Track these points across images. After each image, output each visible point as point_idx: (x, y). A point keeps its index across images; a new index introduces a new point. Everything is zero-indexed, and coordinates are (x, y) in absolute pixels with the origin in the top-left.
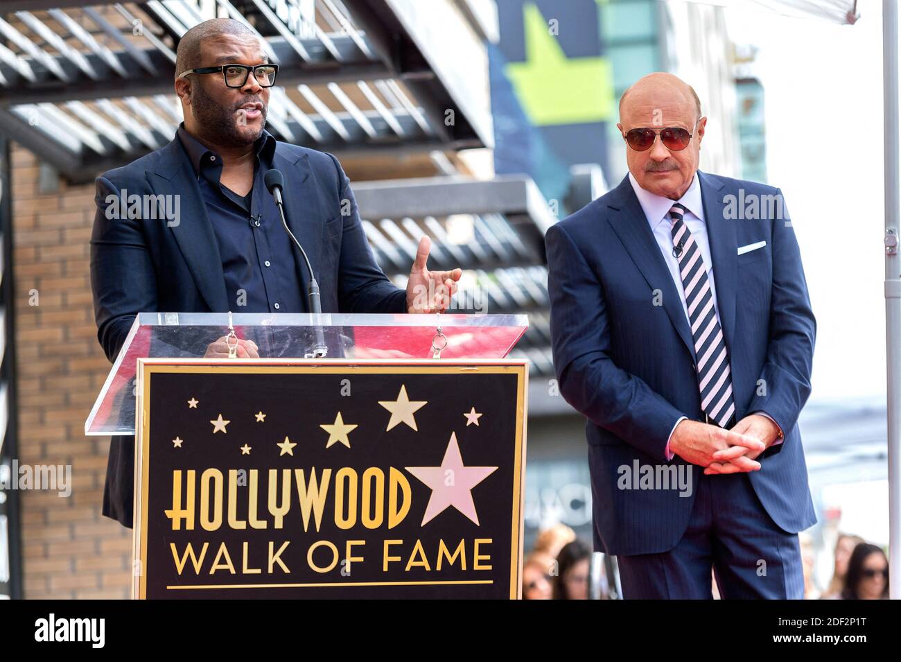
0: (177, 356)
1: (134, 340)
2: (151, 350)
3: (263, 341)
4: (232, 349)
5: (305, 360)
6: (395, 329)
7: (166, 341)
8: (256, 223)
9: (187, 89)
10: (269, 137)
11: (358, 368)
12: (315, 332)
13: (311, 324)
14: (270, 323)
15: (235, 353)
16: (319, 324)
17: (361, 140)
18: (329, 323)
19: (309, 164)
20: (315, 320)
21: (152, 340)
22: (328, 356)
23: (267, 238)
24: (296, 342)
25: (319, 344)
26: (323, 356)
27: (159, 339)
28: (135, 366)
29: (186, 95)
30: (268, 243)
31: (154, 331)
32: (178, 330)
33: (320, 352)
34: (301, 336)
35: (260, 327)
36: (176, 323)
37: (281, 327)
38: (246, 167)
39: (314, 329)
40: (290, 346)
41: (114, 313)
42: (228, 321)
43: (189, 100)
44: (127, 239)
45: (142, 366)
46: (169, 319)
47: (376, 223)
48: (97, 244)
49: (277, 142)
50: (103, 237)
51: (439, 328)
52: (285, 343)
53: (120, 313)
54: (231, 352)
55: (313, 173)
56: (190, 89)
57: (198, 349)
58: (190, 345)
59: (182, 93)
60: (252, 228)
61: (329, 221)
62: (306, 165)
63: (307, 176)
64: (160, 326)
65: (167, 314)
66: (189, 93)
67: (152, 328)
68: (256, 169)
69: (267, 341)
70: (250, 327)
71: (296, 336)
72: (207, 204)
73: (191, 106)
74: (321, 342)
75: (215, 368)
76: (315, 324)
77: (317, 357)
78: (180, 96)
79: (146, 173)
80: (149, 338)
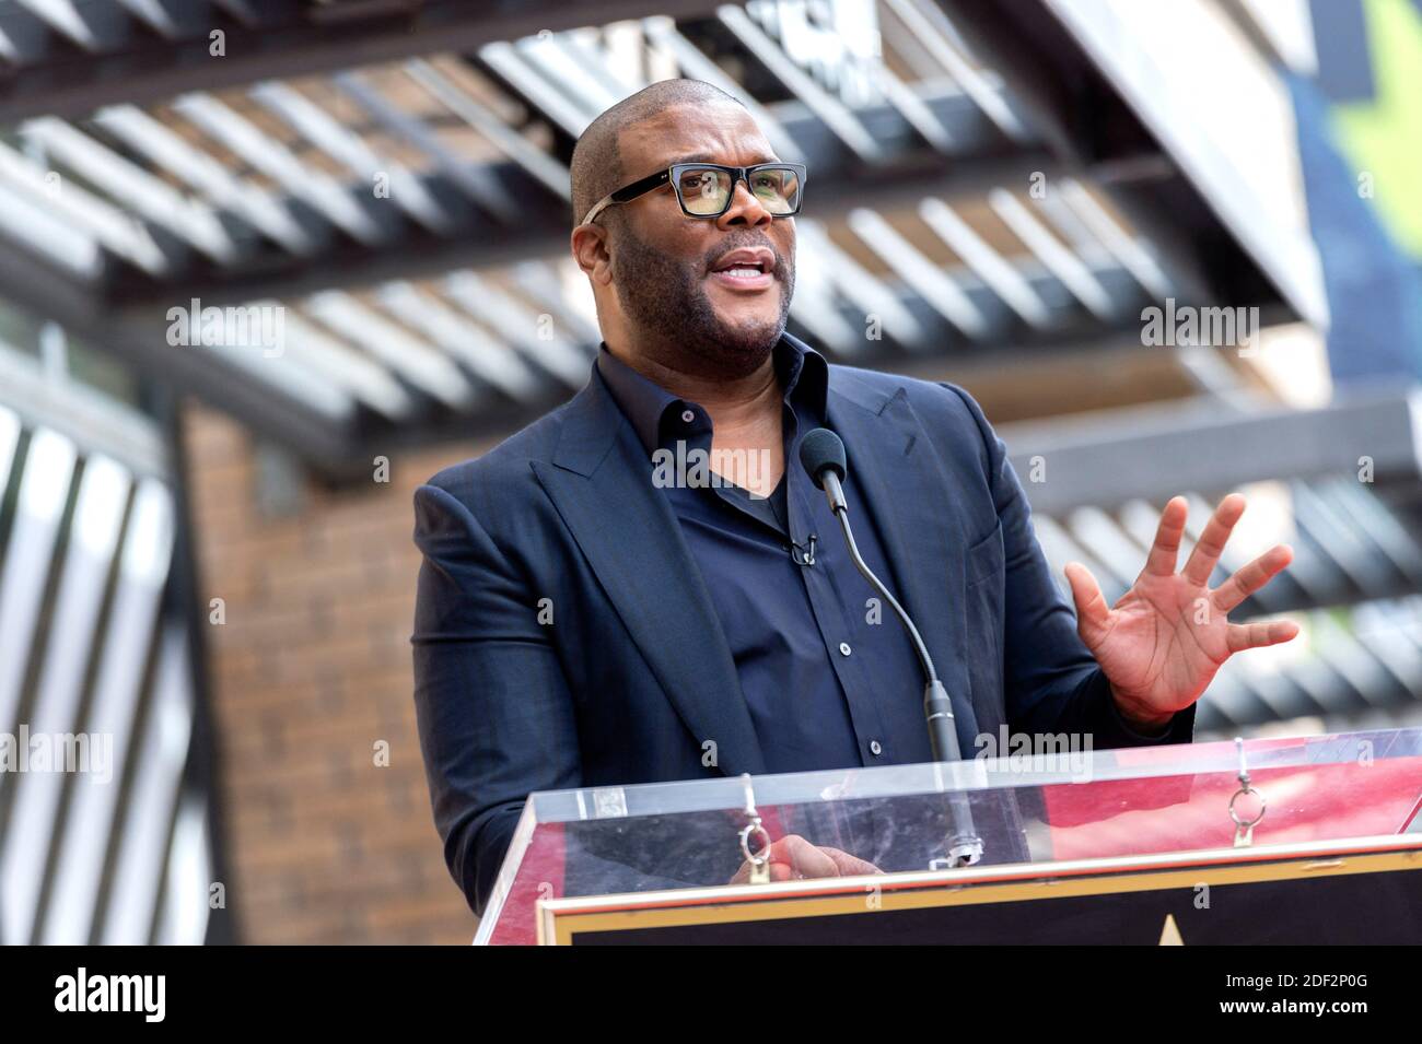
0: (629, 888)
1: (525, 859)
2: (568, 879)
3: (829, 836)
4: (758, 862)
5: (932, 875)
6: (1140, 786)
7: (601, 853)
8: (806, 556)
9: (600, 250)
10: (809, 355)
11: (1058, 883)
12: (949, 806)
13: (940, 787)
14: (842, 792)
15: (766, 872)
16: (959, 785)
17: (1010, 332)
18: (982, 783)
19: (912, 411)
20: (948, 777)
21: (568, 855)
22: (984, 861)
23: (835, 589)
24: (906, 833)
25: (963, 833)
26: (974, 860)
27: (586, 850)
28: (533, 920)
29: (600, 263)
30: (840, 602)
31: (570, 835)
32: (627, 827)
33: (966, 854)
34: (917, 819)
35: (820, 804)
36: (622, 812)
37: (867, 801)
38: (765, 427)
39: (947, 799)
40: (894, 845)
41: (483, 798)
42: (743, 797)
43: (607, 273)
44: (499, 626)
45: (551, 921)
46: (602, 802)
47: (1063, 521)
48: (429, 642)
49: (829, 366)
50: (443, 626)
51: (1243, 773)
52: (881, 838)
53: (496, 799)
54: (755, 870)
55: (923, 431)
56: (606, 248)
57: (675, 870)
58: (656, 860)
59: (591, 262)
60: (797, 570)
61: (974, 544)
62: (903, 414)
63: (913, 440)
64: (583, 822)
65: (597, 792)
66: (606, 257)
67: (565, 827)
68: (788, 429)
69: (838, 834)
70: (796, 806)
71: (905, 820)
72: (682, 521)
73: (613, 287)
74: (967, 829)
75: (721, 909)
76: (949, 787)
77: (958, 865)
78: (586, 267)
79: (531, 464)
80: (561, 852)
